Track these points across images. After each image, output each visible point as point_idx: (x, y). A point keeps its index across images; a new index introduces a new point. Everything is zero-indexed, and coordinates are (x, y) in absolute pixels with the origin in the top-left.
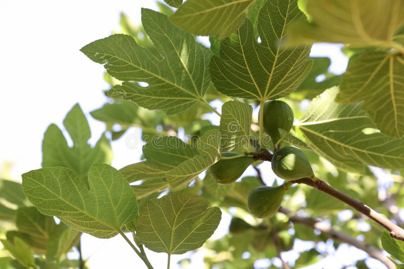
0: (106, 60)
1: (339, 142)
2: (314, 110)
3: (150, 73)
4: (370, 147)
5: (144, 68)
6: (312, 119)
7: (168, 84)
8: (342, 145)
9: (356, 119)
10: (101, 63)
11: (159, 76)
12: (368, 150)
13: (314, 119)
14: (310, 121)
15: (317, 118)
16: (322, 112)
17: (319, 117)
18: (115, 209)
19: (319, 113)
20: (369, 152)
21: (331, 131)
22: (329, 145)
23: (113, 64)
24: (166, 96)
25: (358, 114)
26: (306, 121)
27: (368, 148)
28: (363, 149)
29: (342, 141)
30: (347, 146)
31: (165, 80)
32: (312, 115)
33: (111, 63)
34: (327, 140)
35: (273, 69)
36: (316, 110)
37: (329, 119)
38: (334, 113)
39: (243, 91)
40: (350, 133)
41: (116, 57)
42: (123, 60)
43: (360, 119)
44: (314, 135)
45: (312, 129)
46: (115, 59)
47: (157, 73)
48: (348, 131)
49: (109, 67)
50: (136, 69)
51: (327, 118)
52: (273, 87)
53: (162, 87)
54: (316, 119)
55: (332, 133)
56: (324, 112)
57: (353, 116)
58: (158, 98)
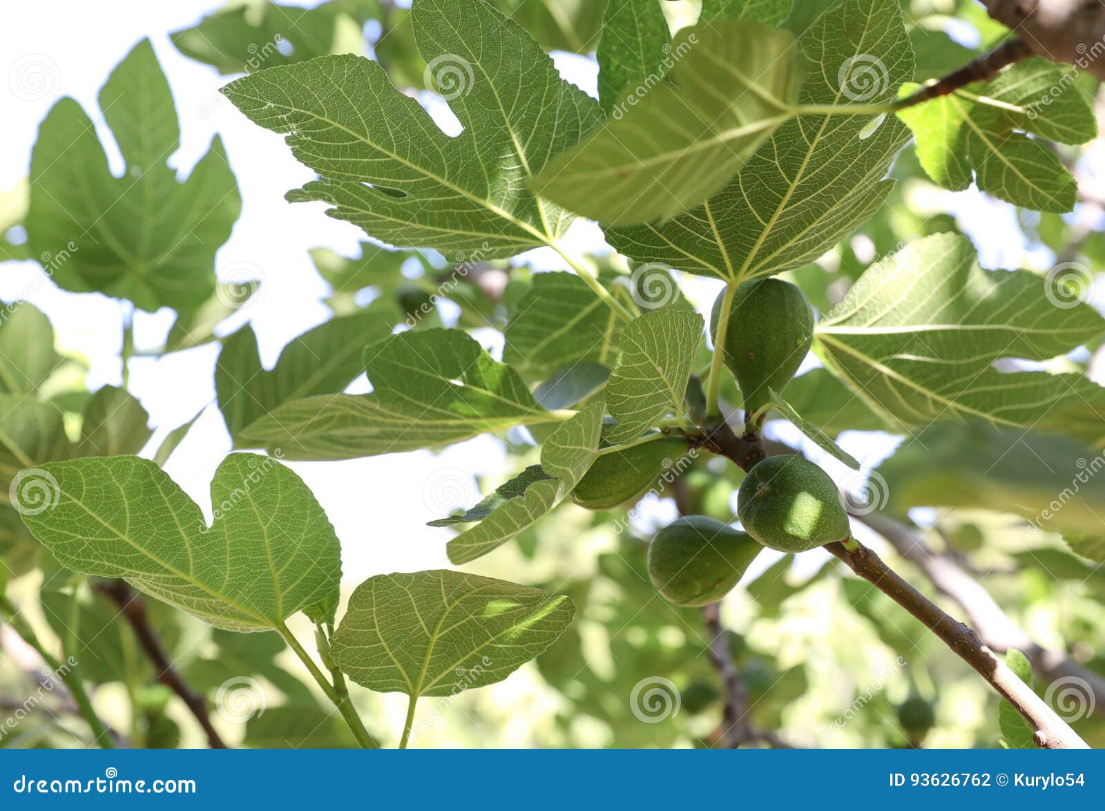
0: (294, 126)
1: (923, 385)
2: (870, 297)
3: (418, 168)
4: (1004, 408)
5: (402, 153)
6: (860, 320)
7: (464, 199)
8: (930, 394)
9: (983, 331)
10: (278, 131)
11: (443, 178)
12: (997, 415)
13: (865, 321)
14: (852, 324)
15: (875, 319)
16: (890, 303)
17: (880, 315)
18: (277, 576)
19: (883, 307)
20: (1000, 421)
21: (906, 356)
22: (892, 388)
23: (314, 136)
24: (455, 227)
25: (990, 318)
26: (843, 322)
27: (998, 410)
28: (984, 410)
29: (932, 386)
30: (942, 399)
31: (459, 190)
32: (862, 309)
33: (307, 135)
34: (890, 378)
35: (780, 211)
36: (875, 297)
37: (908, 323)
38: (923, 308)
39: (681, 255)
40: (959, 366)
41: (326, 119)
42: (343, 128)
43: (991, 331)
44: (857, 360)
45: (853, 346)
46: (319, 124)
47: (440, 172)
48: (953, 362)
49: (299, 142)
50: (378, 154)
51: (903, 322)
52: (770, 253)
53: (447, 204)
54: (870, 322)
55: (908, 361)
56: (895, 304)
57: (974, 323)
58: (428, 228)
